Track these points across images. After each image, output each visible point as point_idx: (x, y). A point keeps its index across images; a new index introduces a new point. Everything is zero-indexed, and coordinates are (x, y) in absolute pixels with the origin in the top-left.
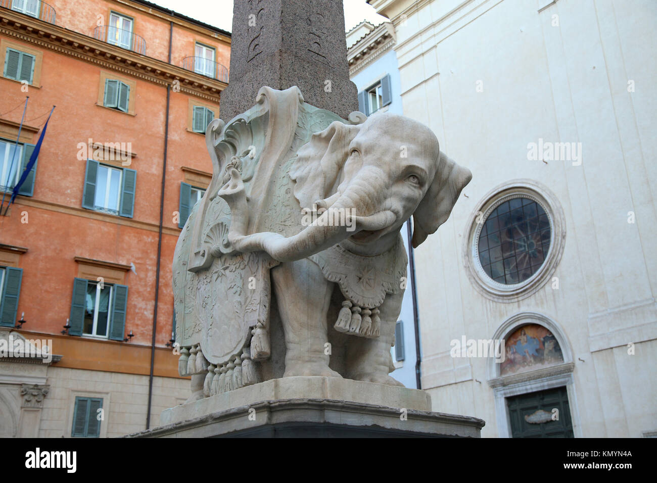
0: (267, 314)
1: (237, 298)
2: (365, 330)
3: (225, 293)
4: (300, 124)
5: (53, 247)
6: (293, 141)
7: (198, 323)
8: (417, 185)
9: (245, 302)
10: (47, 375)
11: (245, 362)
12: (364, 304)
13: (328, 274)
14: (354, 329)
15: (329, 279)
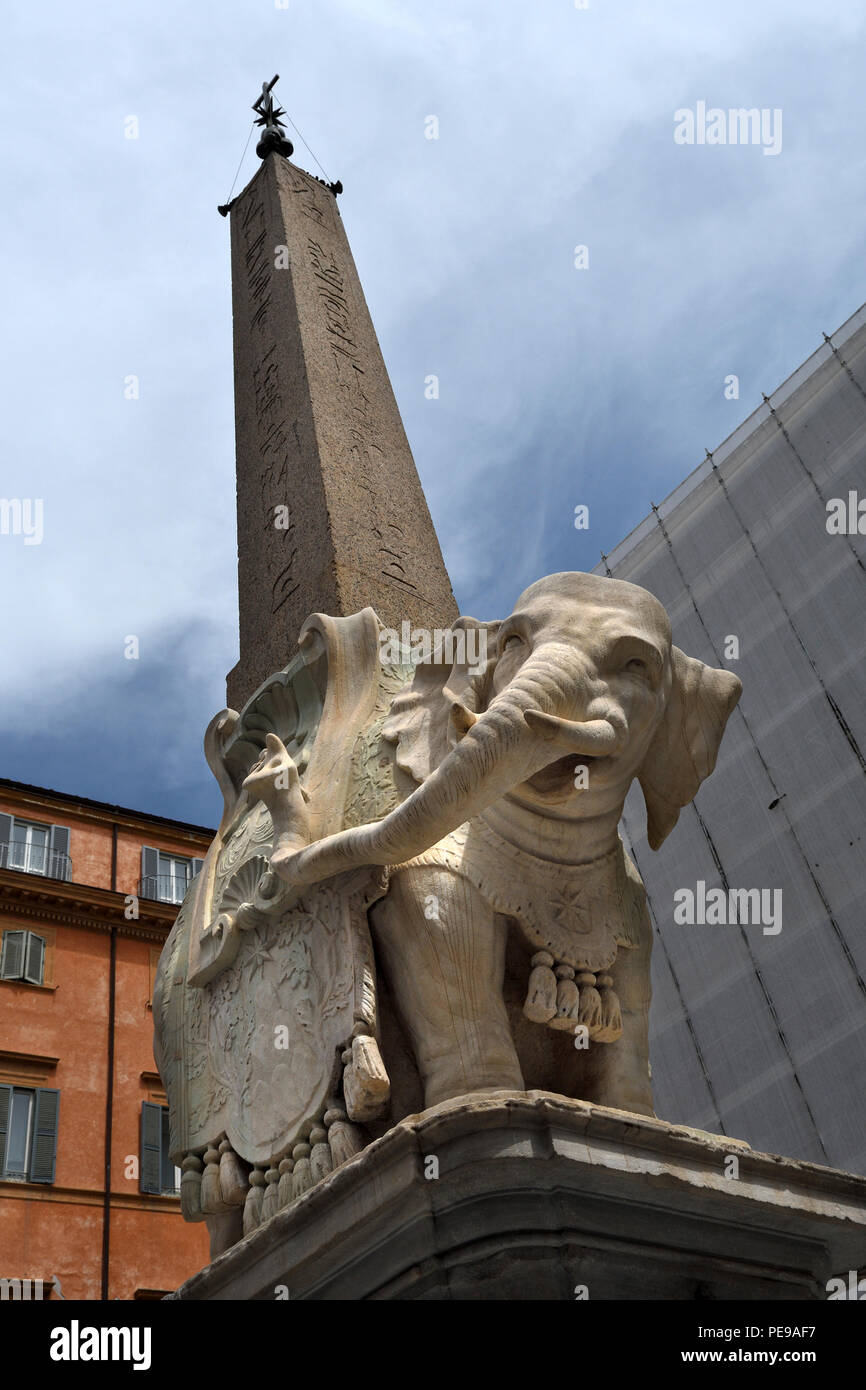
1: (302, 995)
2: (590, 1016)
3: (274, 996)
6: (379, 697)
7: (218, 1089)
9: (321, 998)
11: (336, 1127)
12: (579, 961)
14: (567, 1012)
15: (496, 909)
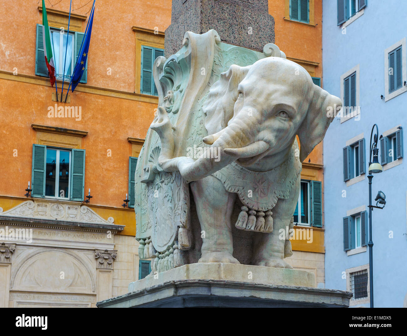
0: (187, 217)
1: (170, 204)
2: (259, 228)
3: (162, 201)
4: (217, 62)
5: (108, 130)
6: (210, 77)
7: (149, 221)
8: (286, 119)
9: (175, 208)
10: (114, 243)
11: (176, 251)
12: (258, 208)
13: (228, 186)
14: (249, 227)
15: (229, 191)
